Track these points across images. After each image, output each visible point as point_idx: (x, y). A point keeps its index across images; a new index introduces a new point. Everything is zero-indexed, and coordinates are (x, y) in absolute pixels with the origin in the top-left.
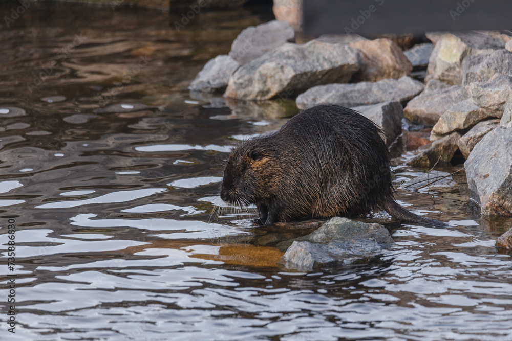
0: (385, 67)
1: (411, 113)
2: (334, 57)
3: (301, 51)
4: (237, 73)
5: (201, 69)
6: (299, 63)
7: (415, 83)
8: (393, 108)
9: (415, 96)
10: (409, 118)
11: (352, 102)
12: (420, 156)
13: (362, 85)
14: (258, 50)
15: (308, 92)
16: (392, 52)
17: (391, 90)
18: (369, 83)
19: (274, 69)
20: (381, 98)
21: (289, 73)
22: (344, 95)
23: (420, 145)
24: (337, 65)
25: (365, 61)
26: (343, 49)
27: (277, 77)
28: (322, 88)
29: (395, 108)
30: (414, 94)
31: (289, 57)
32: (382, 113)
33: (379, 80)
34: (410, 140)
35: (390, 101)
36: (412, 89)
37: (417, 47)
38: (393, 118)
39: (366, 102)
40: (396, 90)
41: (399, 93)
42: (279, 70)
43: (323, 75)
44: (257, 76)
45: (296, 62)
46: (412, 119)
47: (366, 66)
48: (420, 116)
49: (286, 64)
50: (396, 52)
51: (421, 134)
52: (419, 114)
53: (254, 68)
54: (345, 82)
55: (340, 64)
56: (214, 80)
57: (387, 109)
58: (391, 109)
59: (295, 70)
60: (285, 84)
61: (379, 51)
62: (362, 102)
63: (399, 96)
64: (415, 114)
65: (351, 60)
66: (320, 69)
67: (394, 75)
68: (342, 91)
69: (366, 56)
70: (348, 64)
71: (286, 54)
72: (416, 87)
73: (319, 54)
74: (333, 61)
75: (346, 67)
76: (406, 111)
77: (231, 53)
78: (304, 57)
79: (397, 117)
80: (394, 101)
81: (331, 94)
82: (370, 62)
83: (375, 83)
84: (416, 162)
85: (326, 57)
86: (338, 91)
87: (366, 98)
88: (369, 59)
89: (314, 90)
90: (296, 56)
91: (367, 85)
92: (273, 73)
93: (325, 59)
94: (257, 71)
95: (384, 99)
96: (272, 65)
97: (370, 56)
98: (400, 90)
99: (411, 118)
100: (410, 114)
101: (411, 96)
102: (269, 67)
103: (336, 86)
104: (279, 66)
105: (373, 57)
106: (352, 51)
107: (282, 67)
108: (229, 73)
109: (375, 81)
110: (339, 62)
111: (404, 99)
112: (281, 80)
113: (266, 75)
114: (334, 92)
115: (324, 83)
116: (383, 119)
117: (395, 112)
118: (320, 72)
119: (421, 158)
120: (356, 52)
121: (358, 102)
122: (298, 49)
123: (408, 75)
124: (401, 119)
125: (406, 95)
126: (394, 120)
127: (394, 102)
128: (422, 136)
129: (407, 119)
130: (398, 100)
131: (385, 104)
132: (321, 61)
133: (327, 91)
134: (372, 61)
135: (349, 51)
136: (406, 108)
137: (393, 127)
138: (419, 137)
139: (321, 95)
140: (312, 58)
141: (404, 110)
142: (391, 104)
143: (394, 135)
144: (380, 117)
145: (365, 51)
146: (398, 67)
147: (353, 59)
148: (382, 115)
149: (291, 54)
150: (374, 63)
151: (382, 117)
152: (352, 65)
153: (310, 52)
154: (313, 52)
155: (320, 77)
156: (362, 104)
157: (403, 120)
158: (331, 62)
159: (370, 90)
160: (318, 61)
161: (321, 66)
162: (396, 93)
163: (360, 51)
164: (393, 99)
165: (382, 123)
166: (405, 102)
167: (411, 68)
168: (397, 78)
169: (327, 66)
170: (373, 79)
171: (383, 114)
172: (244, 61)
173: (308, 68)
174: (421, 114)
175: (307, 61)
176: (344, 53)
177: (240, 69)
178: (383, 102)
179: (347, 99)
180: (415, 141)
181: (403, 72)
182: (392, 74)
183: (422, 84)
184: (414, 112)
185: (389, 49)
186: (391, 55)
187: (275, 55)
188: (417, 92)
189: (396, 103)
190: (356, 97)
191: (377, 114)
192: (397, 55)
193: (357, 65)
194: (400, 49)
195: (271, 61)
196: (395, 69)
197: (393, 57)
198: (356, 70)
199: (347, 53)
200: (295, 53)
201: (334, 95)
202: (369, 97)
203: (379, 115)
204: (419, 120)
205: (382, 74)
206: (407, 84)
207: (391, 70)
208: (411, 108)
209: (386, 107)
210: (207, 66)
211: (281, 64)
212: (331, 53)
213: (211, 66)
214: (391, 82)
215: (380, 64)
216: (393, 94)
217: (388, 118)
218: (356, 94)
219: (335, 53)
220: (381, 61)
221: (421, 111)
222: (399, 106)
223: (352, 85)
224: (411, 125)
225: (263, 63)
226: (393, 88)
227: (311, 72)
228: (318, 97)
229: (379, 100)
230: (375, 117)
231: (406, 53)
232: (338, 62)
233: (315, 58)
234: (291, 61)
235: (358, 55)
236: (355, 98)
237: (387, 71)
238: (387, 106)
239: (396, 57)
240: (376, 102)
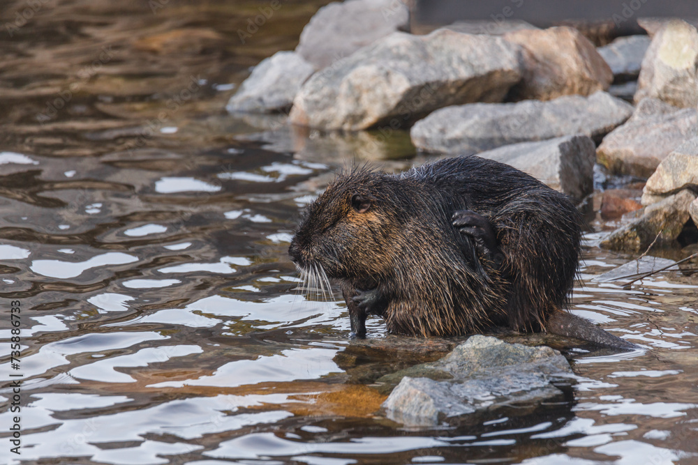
0: (565, 75)
1: (609, 157)
2: (477, 58)
3: (422, 47)
4: (309, 84)
5: (247, 76)
6: (417, 68)
7: (618, 104)
8: (578, 147)
9: (617, 126)
10: (606, 164)
11: (506, 135)
12: (623, 231)
13: (525, 107)
14: (347, 43)
15: (432, 118)
16: (579, 49)
17: (575, 116)
18: (537, 103)
19: (374, 77)
20: (558, 129)
21: (400, 86)
22: (495, 124)
23: (625, 212)
24: (482, 72)
25: (530, 65)
26: (494, 45)
27: (379, 91)
28: (457, 111)
29: (581, 146)
30: (615, 122)
31: (400, 57)
32: (559, 154)
33: (555, 98)
34: (607, 203)
35: (573, 134)
36: (612, 113)
37: (621, 42)
38: (578, 165)
39: (531, 135)
40: (583, 115)
41: (590, 120)
42: (382, 79)
43: (459, 89)
44: (343, 89)
45: (411, 65)
46: (612, 166)
47: (532, 73)
48: (625, 161)
49: (395, 69)
50: (585, 51)
51: (627, 191)
52: (622, 157)
53: (339, 74)
54: (496, 101)
55: (488, 68)
56: (271, 94)
57: (567, 149)
58: (575, 148)
59: (410, 80)
60: (393, 102)
61: (555, 48)
62: (526, 136)
63: (590, 125)
64: (616, 157)
65: (507, 62)
66: (452, 77)
67: (581, 90)
68: (490, 115)
69: (532, 56)
70: (502, 71)
71: (395, 51)
72: (619, 111)
73: (451, 52)
74: (476, 63)
75: (497, 76)
76: (602, 153)
77: (300, 49)
78: (426, 57)
79: (585, 163)
80: (581, 134)
81: (471, 122)
82: (539, 66)
83: (547, 104)
84: (617, 241)
85: (464, 57)
86: (484, 116)
87: (532, 130)
88: (537, 61)
89: (443, 113)
90: (412, 55)
91: (535, 106)
92: (371, 84)
93: (461, 61)
94: (345, 79)
95: (563, 130)
96: (370, 70)
97: (540, 57)
98: (591, 115)
99: (609, 164)
100: (607, 158)
101: (610, 127)
102: (365, 73)
103: (480, 107)
104: (383, 72)
105: (545, 57)
106: (508, 46)
107: (387, 74)
108: (296, 82)
109: (548, 99)
110: (486, 65)
111: (597, 131)
112: (385, 97)
113: (359, 87)
114: (476, 117)
115: (460, 102)
116: (561, 166)
117: (582, 154)
118: (454, 82)
119: (626, 235)
120: (515, 48)
121: (519, 135)
122: (416, 43)
123: (606, 90)
124: (592, 166)
125: (601, 125)
126: (579, 168)
127: (580, 137)
128: (629, 196)
129: (602, 166)
130: (588, 132)
131: (564, 140)
132: (455, 64)
133: (465, 116)
134: (544, 64)
135: (503, 47)
136: (601, 147)
137: (577, 179)
138: (623, 197)
139: (455, 123)
140: (440, 59)
141: (598, 151)
142: (574, 140)
143: (579, 193)
144: (556, 162)
145: (531, 47)
146: (587, 75)
147: (511, 62)
148: (558, 159)
149: (403, 51)
150: (547, 69)
151: (559, 162)
152: (509, 72)
153: (436, 48)
154: (442, 48)
155: (453, 91)
156: (525, 140)
157: (596, 168)
158: (472, 66)
159: (539, 114)
160: (450, 62)
161: (454, 71)
162: (584, 120)
163: (523, 46)
164: (579, 131)
165: (560, 172)
166: (599, 137)
167: (611, 78)
168: (585, 93)
169: (465, 73)
170: (545, 96)
171: (561, 158)
172: (322, 61)
173: (432, 76)
174: (626, 157)
175: (431, 63)
176: (495, 51)
177: (314, 77)
178: (562, 136)
179: (499, 129)
180: (615, 204)
181: (596, 83)
182: (577, 87)
183: (629, 106)
184: (615, 153)
185: (573, 44)
186: (575, 53)
187: (375, 52)
188: (620, 119)
189: (584, 139)
190: (515, 126)
191: (550, 157)
192: (587, 55)
193: (517, 72)
194: (591, 44)
195: (368, 63)
196: (582, 79)
197: (580, 58)
198: (516, 80)
199: (500, 50)
200: (409, 49)
201: (476, 123)
202: (536, 127)
203: (554, 158)
204: (623, 169)
205: (560, 87)
206: (603, 105)
207: (576, 80)
208: (609, 146)
209: (567, 145)
210: (258, 70)
211: (387, 68)
212: (472, 50)
213: (265, 71)
214: (576, 101)
215: (557, 70)
216: (579, 123)
217: (570, 164)
218: (515, 121)
219: (479, 51)
220: (559, 65)
221: (627, 151)
222: (589, 144)
223: (508, 106)
224: (609, 177)
225: (354, 66)
226: (578, 112)
227: (437, 82)
228: (450, 126)
229: (554, 132)
230: (547, 162)
231: (602, 52)
232: (483, 66)
233: (444, 58)
234: (403, 64)
235: (519, 55)
236: (512, 128)
237: (569, 83)
238: (568, 143)
239: (584, 58)
240: (548, 135)
